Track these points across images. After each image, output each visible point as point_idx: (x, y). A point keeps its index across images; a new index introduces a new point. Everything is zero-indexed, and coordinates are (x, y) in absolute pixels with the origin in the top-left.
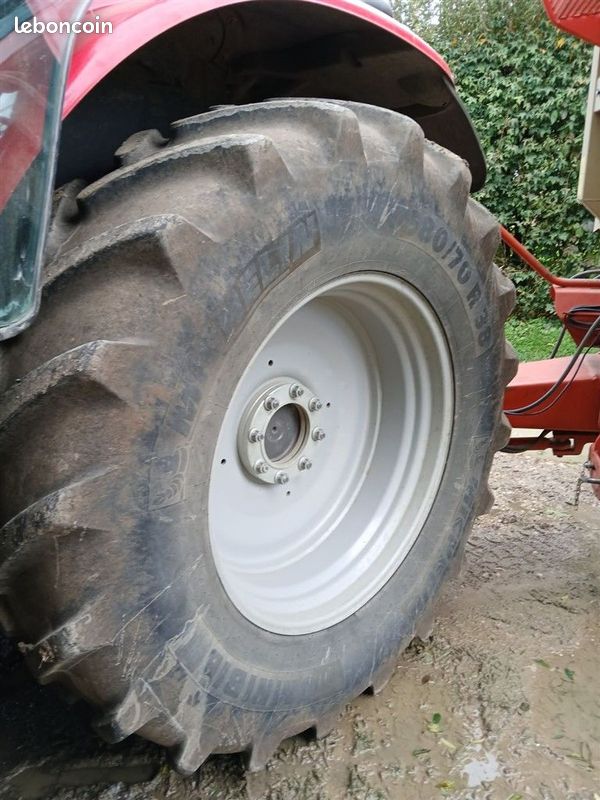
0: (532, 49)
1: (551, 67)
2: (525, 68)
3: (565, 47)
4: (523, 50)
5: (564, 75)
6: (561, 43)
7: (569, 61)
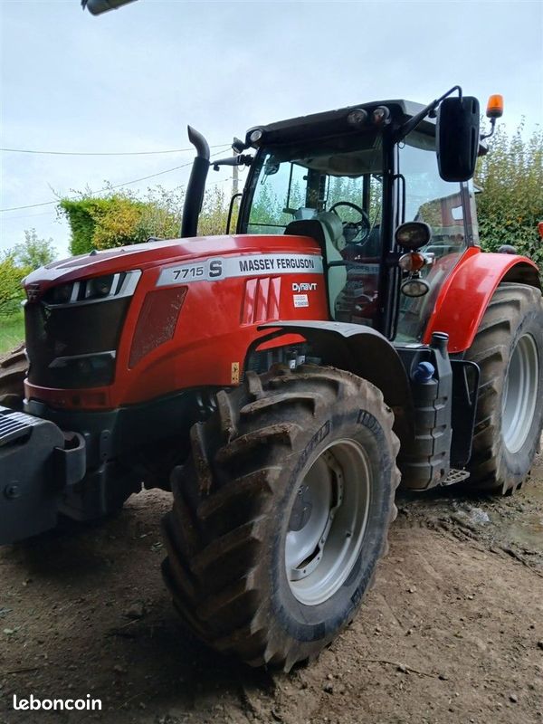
0: (494, 224)
1: (504, 234)
2: (488, 233)
3: (511, 225)
4: (488, 224)
5: (512, 239)
6: (509, 222)
7: (514, 231)
